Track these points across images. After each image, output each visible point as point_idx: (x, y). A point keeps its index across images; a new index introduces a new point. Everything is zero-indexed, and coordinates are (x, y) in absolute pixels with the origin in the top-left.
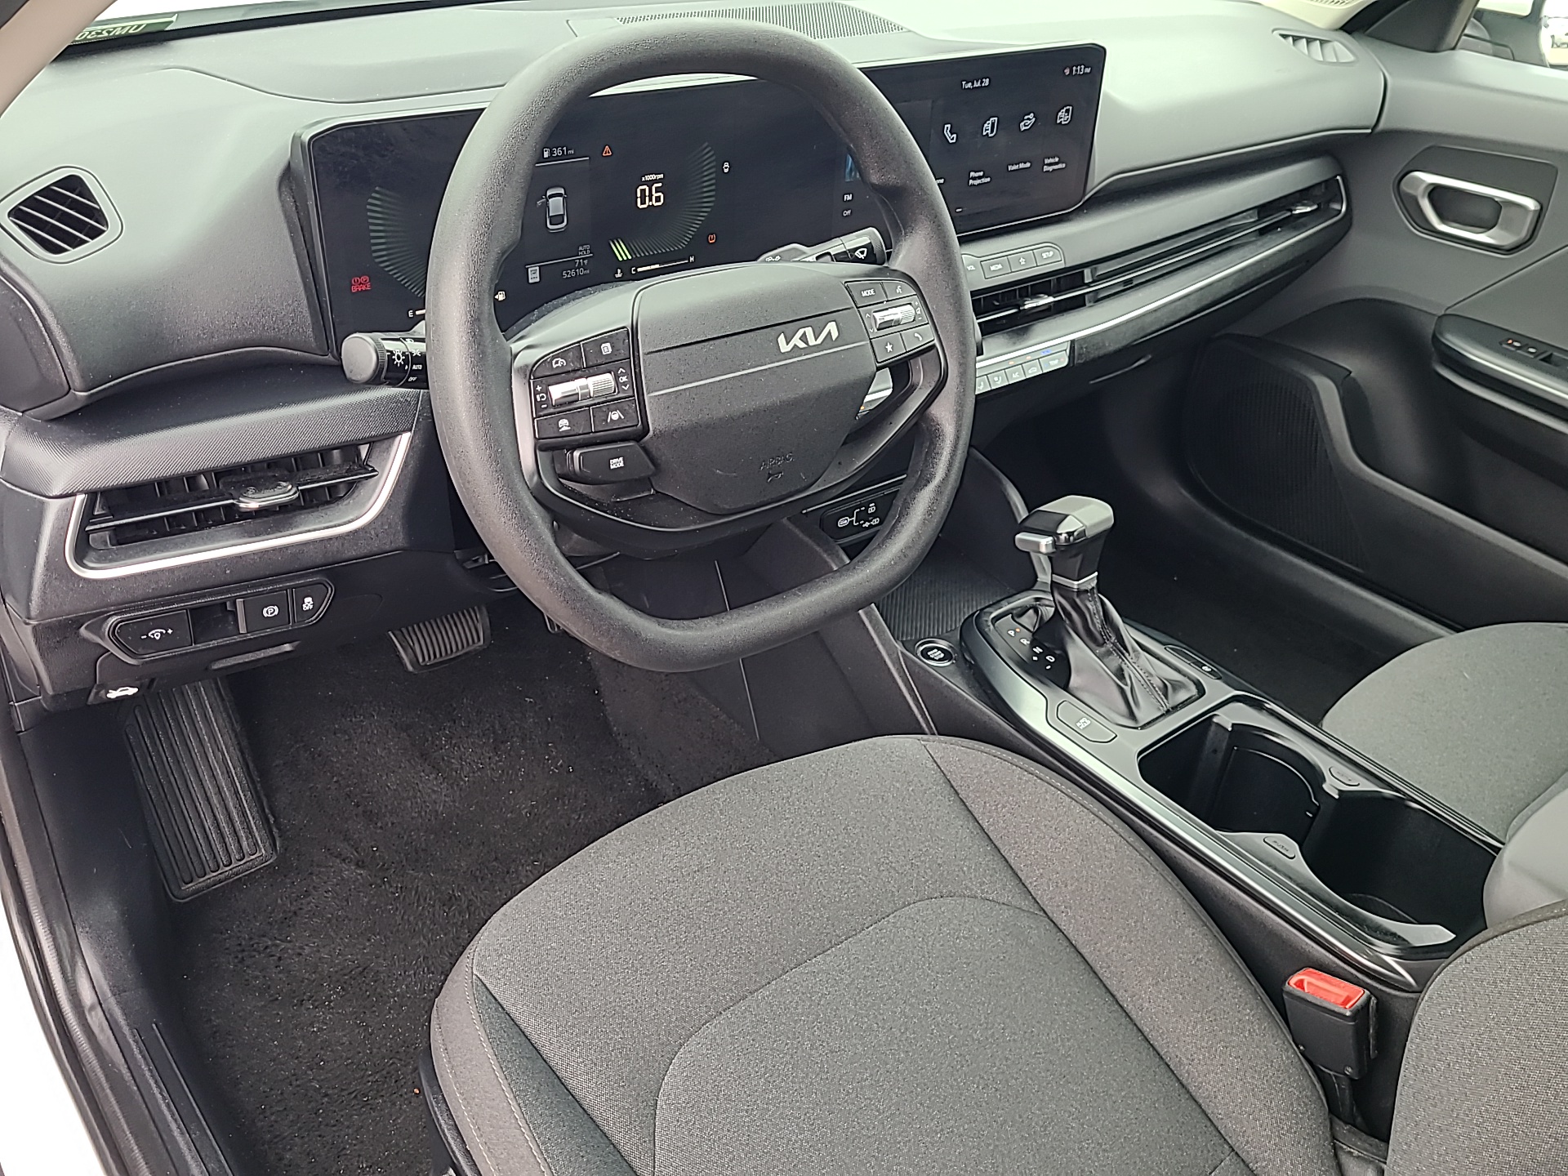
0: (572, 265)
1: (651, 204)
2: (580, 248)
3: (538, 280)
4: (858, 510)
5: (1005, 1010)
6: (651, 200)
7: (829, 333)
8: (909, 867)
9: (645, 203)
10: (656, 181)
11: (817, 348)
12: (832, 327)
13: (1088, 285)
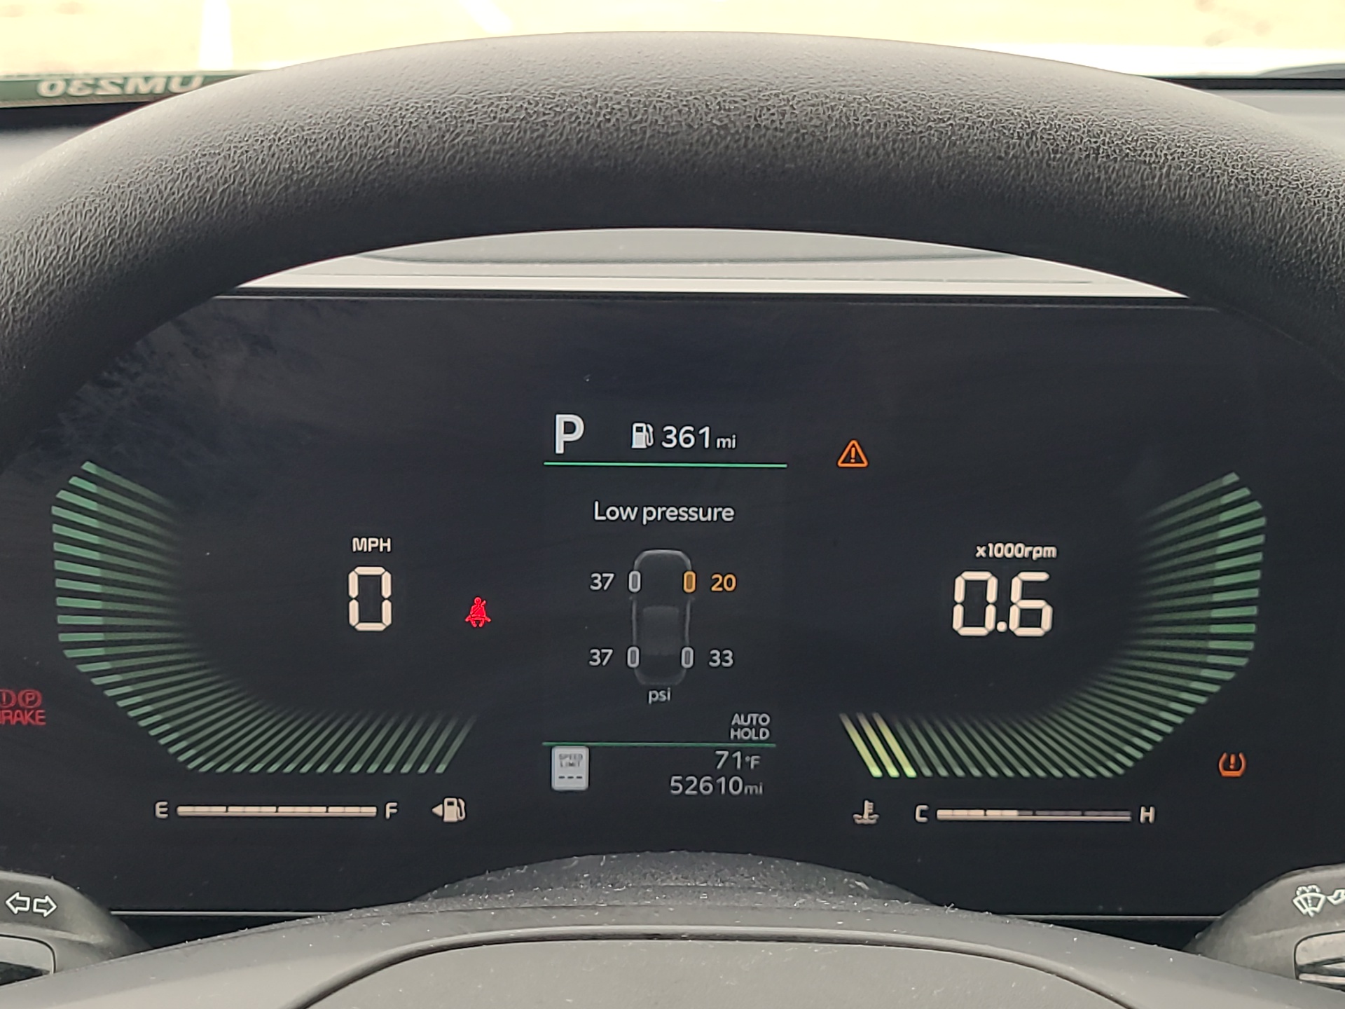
0: (704, 765)
1: (1003, 627)
2: (739, 722)
3: (583, 786)
6: (1003, 615)
9: (981, 622)
10: (1029, 564)
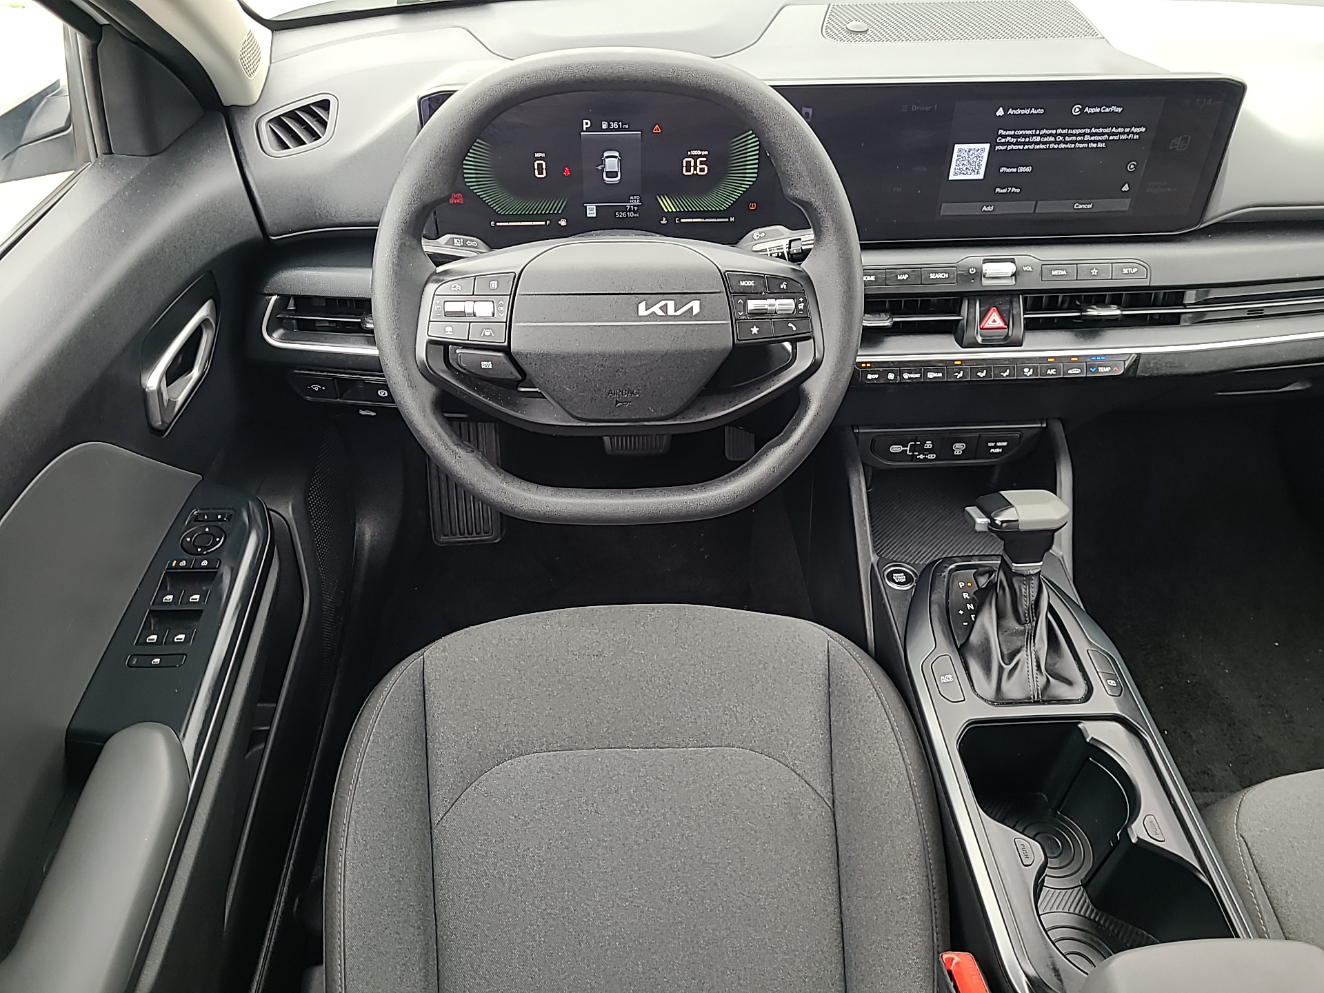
0: (624, 209)
1: (695, 172)
2: (631, 198)
3: (595, 215)
4: (913, 443)
5: (741, 852)
6: (695, 169)
7: (692, 308)
8: (748, 720)
9: (690, 171)
10: (701, 156)
11: (675, 318)
12: (696, 305)
13: (1185, 306)
